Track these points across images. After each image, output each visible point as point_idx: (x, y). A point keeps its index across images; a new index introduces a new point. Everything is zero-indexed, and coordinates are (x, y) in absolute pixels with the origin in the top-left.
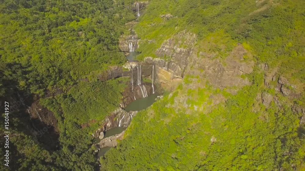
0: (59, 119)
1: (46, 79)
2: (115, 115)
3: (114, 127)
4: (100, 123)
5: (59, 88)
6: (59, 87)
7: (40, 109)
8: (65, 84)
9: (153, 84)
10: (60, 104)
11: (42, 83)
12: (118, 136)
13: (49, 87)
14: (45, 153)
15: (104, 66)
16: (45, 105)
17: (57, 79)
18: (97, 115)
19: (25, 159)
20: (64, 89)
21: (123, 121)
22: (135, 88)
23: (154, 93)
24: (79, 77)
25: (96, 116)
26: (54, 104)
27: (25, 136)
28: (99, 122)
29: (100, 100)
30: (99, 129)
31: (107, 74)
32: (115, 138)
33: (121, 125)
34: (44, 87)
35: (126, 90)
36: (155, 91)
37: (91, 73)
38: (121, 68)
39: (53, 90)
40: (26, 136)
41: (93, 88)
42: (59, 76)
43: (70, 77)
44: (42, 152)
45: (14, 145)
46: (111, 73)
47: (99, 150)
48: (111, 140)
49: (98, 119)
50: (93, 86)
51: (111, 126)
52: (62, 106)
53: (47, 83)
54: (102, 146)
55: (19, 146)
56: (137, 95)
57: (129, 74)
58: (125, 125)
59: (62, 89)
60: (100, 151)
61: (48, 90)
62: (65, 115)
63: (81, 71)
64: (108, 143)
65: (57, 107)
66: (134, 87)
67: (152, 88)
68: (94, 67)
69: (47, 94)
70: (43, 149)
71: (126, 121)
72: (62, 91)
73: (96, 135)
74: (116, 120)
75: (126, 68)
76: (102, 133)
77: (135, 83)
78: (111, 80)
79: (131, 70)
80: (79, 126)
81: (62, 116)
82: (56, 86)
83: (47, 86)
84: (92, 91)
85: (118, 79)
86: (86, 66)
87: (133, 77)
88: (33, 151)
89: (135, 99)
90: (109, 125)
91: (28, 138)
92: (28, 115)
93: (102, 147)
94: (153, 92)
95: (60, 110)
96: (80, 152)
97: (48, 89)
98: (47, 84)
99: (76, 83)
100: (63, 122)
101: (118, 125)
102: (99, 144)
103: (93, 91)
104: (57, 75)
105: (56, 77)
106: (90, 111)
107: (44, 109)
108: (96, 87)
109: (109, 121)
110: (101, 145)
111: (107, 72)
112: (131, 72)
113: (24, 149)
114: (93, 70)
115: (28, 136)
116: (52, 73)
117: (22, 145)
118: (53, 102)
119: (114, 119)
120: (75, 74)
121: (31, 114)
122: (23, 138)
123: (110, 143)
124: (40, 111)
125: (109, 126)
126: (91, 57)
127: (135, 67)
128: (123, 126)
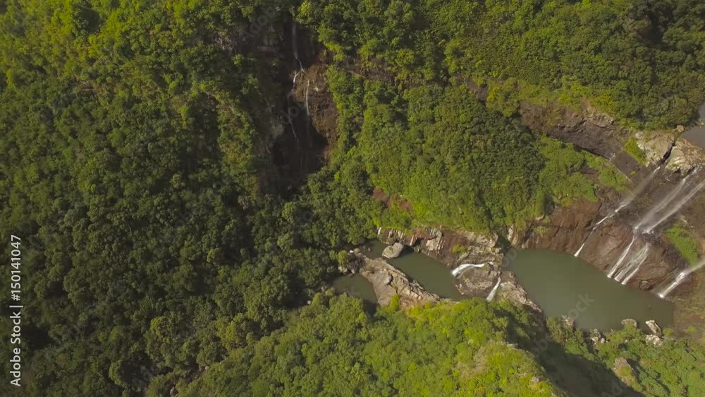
0: (344, 137)
1: (366, 25)
2: (464, 242)
3: (442, 261)
4: (414, 222)
5: (389, 68)
6: (389, 65)
7: (317, 89)
8: (410, 67)
9: (693, 274)
10: (365, 107)
11: (350, 30)
12: (408, 292)
13: (364, 51)
14: (251, 183)
15: (569, 87)
16: (332, 86)
17: (394, 41)
18: (423, 200)
19: (215, 166)
20: (399, 76)
21: (468, 273)
22: (610, 226)
23: (662, 296)
24: (465, 69)
25: (418, 199)
26: (351, 97)
27: (245, 126)
28: (415, 220)
29: (457, 175)
30: (400, 235)
31: (559, 121)
32: (400, 288)
33: (458, 275)
34: (351, 44)
35: (575, 207)
36: (673, 293)
37: (511, 80)
38: (624, 133)
39: (370, 64)
40: (247, 125)
41: (475, 129)
42: (406, 35)
43: (439, 55)
44: (249, 175)
45: (219, 127)
46: (573, 125)
47: (349, 271)
48: (389, 284)
49: (418, 209)
50: (478, 123)
51: (434, 251)
52: (367, 114)
53: (362, 37)
54: (365, 271)
55: (223, 134)
56: (594, 250)
57: (633, 172)
58: (464, 285)
59: (395, 74)
60: (350, 275)
61: (359, 57)
62: (362, 138)
63: (482, 59)
64: (379, 280)
65: (355, 108)
66: (610, 222)
67: (674, 280)
68: (532, 68)
69: (351, 63)
70: (253, 173)
71: (473, 283)
72: (393, 79)
73: (385, 235)
74: (458, 253)
75: (641, 146)
76: (398, 247)
77: (627, 217)
78: (558, 143)
79: (652, 167)
80: (365, 186)
81: (355, 135)
82: (381, 56)
83: (360, 45)
84: (464, 132)
85: (589, 156)
86: (510, 50)
87: (640, 195)
88: (235, 162)
89: (576, 255)
90: (431, 245)
91: (248, 132)
92: (289, 85)
93: (363, 273)
94: (660, 291)
95: (357, 119)
96: (309, 241)
97: (359, 55)
98: (361, 40)
99: (446, 84)
100: (346, 151)
101: (453, 268)
102: (367, 259)
103: (466, 136)
104: (401, 32)
105: (392, 35)
106: (416, 176)
107: (326, 94)
108: (488, 132)
109: (438, 239)
110: (367, 267)
111: (563, 112)
112: (647, 171)
113: (228, 146)
114: (524, 77)
115: (249, 128)
116: (390, 20)
117: (231, 138)
118: (350, 91)
119: (455, 249)
120: (457, 53)
121: (296, 85)
122: (240, 124)
123: (382, 285)
124: (314, 92)
125: (431, 249)
126: (548, 30)
127: (679, 171)
128: (458, 282)
